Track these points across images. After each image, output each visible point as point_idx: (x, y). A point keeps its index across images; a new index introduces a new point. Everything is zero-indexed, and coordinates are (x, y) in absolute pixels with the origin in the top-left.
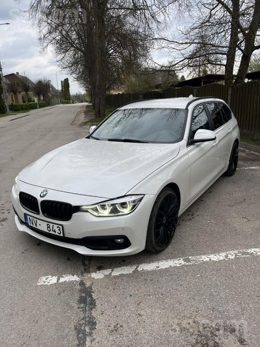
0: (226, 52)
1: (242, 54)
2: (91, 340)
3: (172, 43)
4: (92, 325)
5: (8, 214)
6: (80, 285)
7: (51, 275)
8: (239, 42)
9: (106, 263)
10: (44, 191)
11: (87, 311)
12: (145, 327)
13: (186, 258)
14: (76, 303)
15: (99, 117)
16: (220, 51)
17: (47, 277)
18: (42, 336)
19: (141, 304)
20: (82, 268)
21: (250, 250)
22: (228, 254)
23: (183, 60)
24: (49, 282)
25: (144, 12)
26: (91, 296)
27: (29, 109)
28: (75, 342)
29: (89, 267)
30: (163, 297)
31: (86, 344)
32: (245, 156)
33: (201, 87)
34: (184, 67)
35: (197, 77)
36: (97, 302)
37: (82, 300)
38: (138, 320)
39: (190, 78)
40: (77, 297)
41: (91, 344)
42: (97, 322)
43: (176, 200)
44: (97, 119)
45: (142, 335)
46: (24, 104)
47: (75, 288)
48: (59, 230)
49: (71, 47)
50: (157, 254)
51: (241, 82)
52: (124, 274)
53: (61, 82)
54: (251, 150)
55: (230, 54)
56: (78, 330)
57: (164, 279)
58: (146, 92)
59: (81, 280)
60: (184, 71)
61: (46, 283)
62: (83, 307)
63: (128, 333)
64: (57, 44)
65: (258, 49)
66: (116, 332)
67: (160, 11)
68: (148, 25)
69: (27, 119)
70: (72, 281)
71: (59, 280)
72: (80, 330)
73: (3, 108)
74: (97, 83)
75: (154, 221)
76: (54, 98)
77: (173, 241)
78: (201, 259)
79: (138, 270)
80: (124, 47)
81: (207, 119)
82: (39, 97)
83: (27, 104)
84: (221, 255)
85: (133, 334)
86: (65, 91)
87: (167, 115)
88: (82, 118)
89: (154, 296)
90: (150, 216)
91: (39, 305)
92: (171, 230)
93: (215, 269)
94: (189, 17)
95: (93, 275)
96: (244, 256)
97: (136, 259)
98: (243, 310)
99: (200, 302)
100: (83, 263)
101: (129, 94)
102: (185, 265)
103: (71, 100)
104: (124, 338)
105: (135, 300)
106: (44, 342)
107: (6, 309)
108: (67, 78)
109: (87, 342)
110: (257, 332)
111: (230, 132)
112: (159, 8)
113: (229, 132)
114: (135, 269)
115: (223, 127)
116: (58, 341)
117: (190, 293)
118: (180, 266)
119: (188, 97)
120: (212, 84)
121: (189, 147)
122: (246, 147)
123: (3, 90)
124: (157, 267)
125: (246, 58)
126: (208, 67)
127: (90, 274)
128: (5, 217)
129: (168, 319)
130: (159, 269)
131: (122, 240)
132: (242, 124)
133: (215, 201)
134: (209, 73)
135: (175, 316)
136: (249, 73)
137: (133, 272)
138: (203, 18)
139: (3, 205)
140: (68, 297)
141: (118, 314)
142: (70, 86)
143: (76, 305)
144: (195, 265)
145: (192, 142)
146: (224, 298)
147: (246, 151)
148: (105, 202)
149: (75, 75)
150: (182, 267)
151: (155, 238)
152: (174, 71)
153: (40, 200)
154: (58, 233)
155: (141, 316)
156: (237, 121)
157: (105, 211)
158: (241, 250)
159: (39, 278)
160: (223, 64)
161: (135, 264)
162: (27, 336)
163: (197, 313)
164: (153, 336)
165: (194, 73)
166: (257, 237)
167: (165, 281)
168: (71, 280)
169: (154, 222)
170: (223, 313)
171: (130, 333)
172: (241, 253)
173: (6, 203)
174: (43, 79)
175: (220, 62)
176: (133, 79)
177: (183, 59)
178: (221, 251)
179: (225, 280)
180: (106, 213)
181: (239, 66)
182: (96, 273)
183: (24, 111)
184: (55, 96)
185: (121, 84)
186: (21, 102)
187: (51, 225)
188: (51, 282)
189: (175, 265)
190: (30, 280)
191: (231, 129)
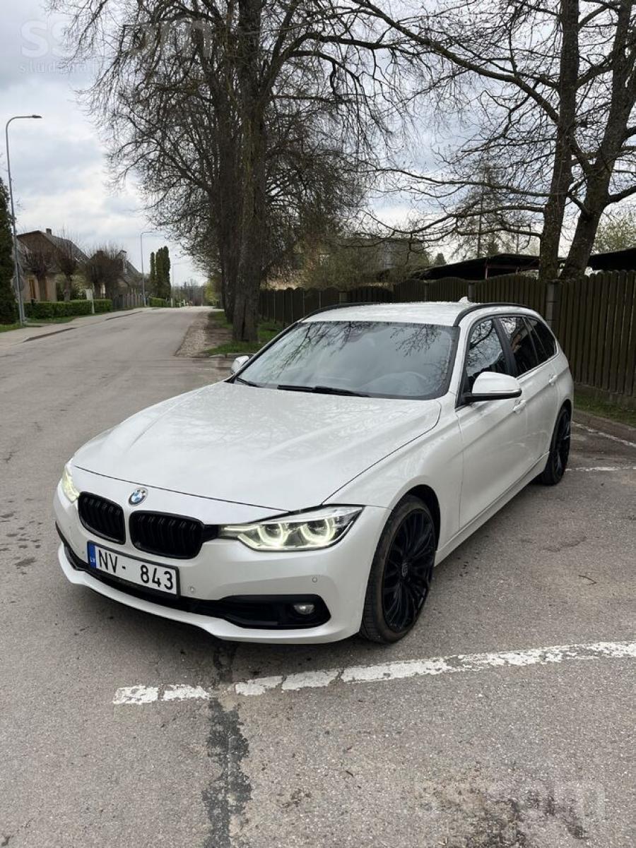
0: (544, 206)
1: (580, 212)
2: (241, 822)
3: (420, 180)
4: (241, 792)
5: (37, 549)
6: (211, 707)
7: (143, 683)
8: (572, 186)
9: (269, 663)
10: (138, 491)
11: (229, 762)
12: (362, 798)
13: (453, 658)
14: (203, 746)
15: (243, 340)
16: (528, 203)
17: (134, 687)
18: (129, 811)
19: (352, 750)
20: (214, 671)
21: (596, 645)
22: (546, 653)
23: (444, 219)
24: (141, 699)
25: (356, 108)
26: (236, 731)
27: (72, 315)
28: (204, 826)
29: (230, 672)
30: (402, 737)
31: (229, 831)
32: (585, 441)
33: (484, 281)
34: (446, 235)
35: (475, 257)
36: (251, 745)
37: (216, 740)
38: (344, 783)
39: (457, 260)
40: (205, 731)
41: (241, 829)
42: (253, 786)
43: (430, 526)
44: (236, 346)
45: (355, 815)
46: (60, 302)
47: (200, 715)
48: (170, 580)
49: (181, 177)
50: (385, 648)
51: (577, 275)
52: (311, 687)
53: (150, 256)
54: (600, 429)
55: (552, 210)
56: (210, 800)
57: (403, 700)
58: (355, 287)
59: (213, 698)
60: (446, 243)
61: (133, 701)
62: (220, 754)
63: (324, 810)
64: (149, 170)
65: (617, 201)
66: (297, 806)
67: (394, 109)
68: (365, 138)
69: (68, 339)
70: (192, 698)
71: (163, 695)
72: (214, 801)
73: (11, 309)
74: (242, 262)
75: (383, 567)
76: (132, 291)
77: (421, 621)
78: (485, 662)
79: (342, 680)
80: (306, 183)
81: (501, 351)
82: (98, 288)
83: (68, 303)
84: (529, 653)
85: (334, 812)
86: (159, 277)
87: (407, 342)
88: (200, 341)
89: (380, 736)
90: (375, 556)
91: (120, 747)
92: (418, 595)
93: (517, 683)
94: (460, 126)
95: (239, 687)
96: (583, 658)
97: (338, 656)
98: (581, 769)
99: (484, 749)
100: (214, 661)
101: (314, 291)
102: (448, 673)
103: (172, 300)
104: (316, 820)
105: (337, 741)
106: (134, 822)
107: (43, 753)
108: (166, 248)
109: (230, 827)
110: (610, 815)
111: (552, 384)
112: (391, 101)
113: (550, 384)
114: (337, 677)
115: (535, 371)
116: (166, 821)
117: (461, 732)
118: (437, 675)
119: (457, 300)
120: (509, 275)
121: (461, 410)
122: (589, 422)
123: (14, 268)
124: (385, 674)
125: (588, 222)
126: (499, 238)
127: (233, 685)
128: (29, 556)
129: (412, 783)
130: (390, 678)
131: (312, 606)
132: (578, 369)
133: (517, 538)
134: (502, 250)
135: (428, 778)
136: (596, 256)
137: (330, 683)
138: (492, 128)
139: (22, 528)
140: (185, 732)
141: (299, 770)
142: (171, 266)
143: (203, 749)
144: (472, 673)
145: (467, 398)
146: (537, 744)
147: (590, 430)
148: (275, 520)
149: (186, 241)
150: (443, 676)
151: (383, 607)
152: (422, 242)
153: (128, 510)
154: (165, 585)
155: (352, 775)
156: (567, 361)
157: (276, 539)
158: (576, 645)
159: (115, 691)
160: (534, 232)
161: (335, 667)
162: (95, 809)
163: (478, 773)
164: (379, 816)
165: (467, 248)
166: (612, 617)
167: (404, 704)
168: (191, 696)
169: (382, 570)
170: (536, 774)
171: (329, 810)
172: (577, 651)
173: (30, 526)
174: (109, 246)
175: (528, 228)
176: (323, 256)
177: (443, 217)
178: (531, 645)
179: (540, 707)
180: (278, 542)
181: (572, 239)
182: (246, 683)
183: (59, 319)
184: (134, 286)
185: (295, 267)
186: (52, 299)
187: (151, 568)
188: (145, 700)
189: (428, 672)
190: (95, 694)
191: (555, 377)
